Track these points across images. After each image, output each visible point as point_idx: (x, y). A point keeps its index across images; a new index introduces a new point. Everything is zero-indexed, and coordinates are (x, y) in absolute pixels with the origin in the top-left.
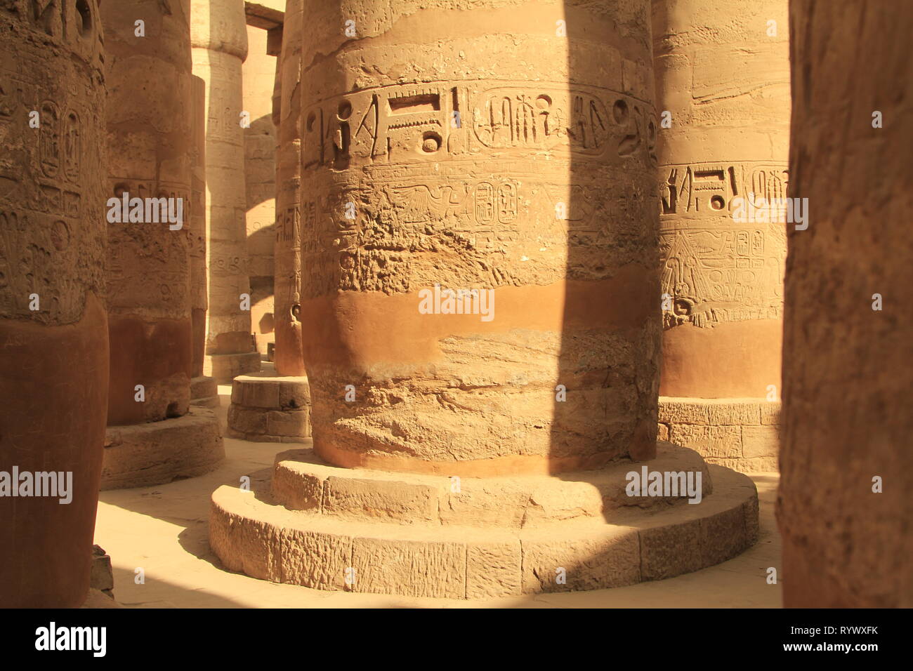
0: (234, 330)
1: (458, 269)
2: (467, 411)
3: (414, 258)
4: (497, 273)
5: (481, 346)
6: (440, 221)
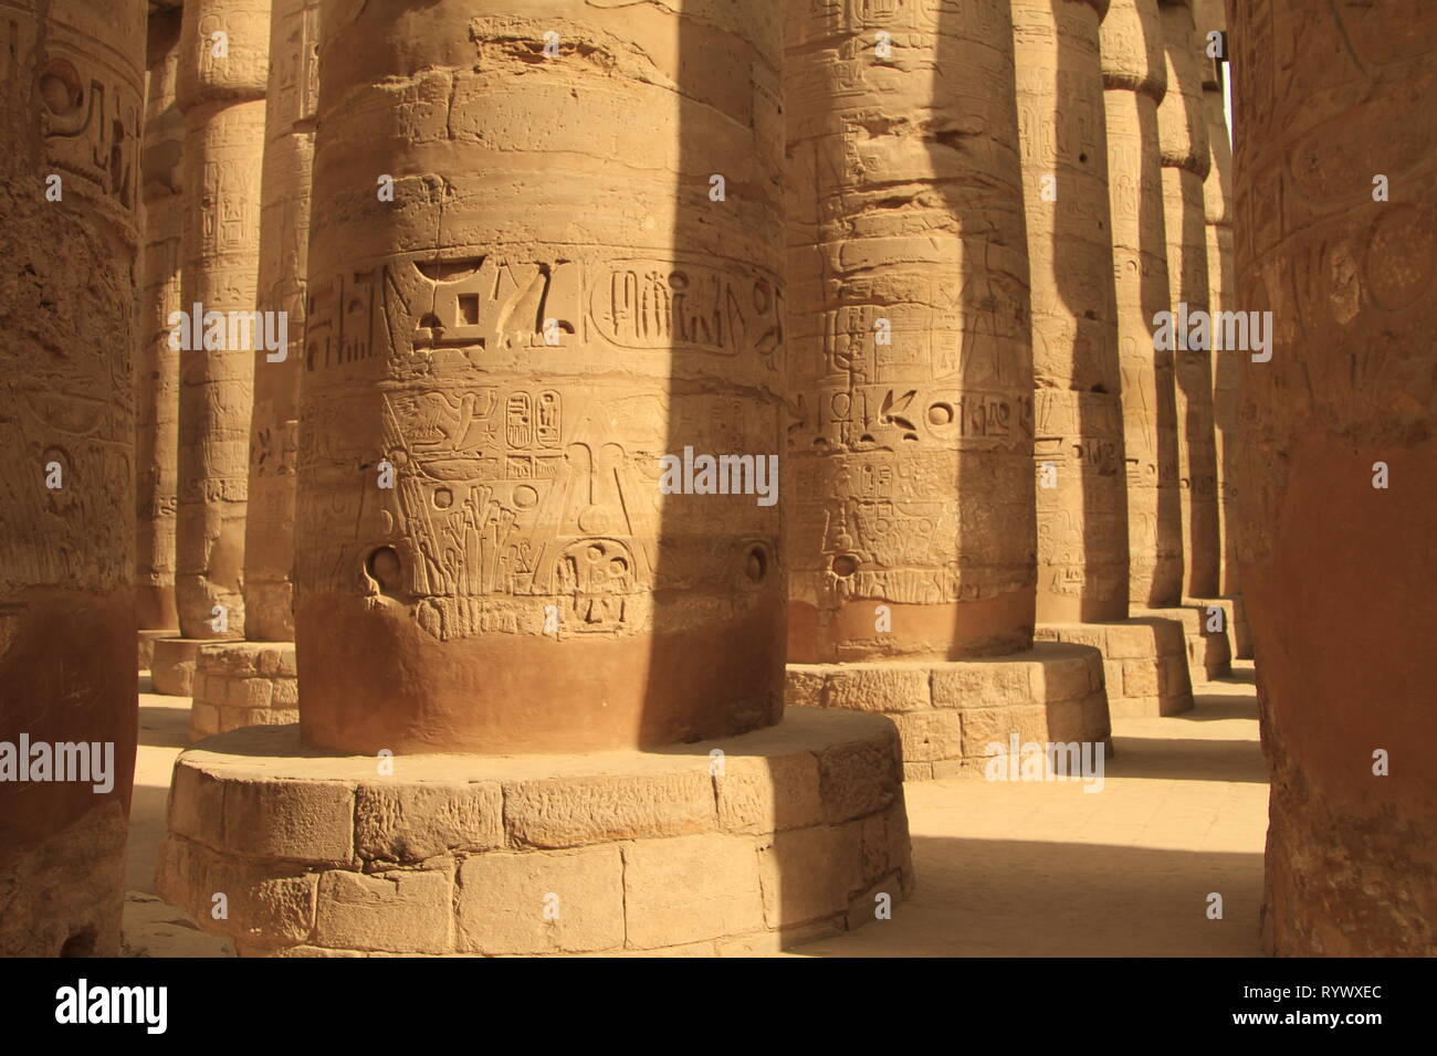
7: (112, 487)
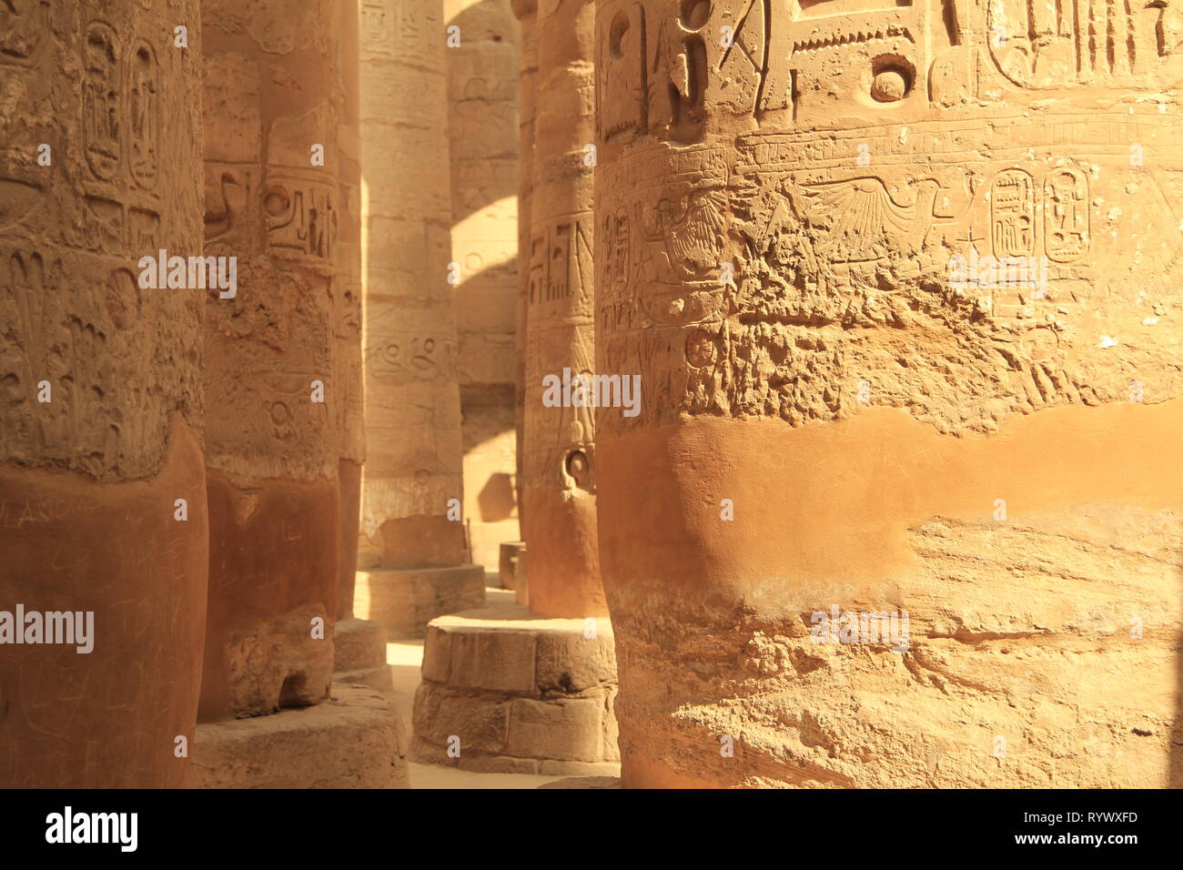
0: (422, 512)
1: (952, 366)
2: (974, 691)
3: (852, 341)
4: (1043, 377)
5: (1004, 543)
6: (910, 257)
7: (315, 423)
